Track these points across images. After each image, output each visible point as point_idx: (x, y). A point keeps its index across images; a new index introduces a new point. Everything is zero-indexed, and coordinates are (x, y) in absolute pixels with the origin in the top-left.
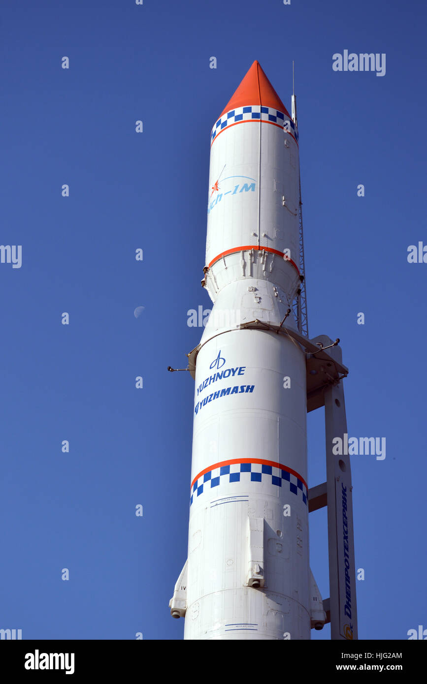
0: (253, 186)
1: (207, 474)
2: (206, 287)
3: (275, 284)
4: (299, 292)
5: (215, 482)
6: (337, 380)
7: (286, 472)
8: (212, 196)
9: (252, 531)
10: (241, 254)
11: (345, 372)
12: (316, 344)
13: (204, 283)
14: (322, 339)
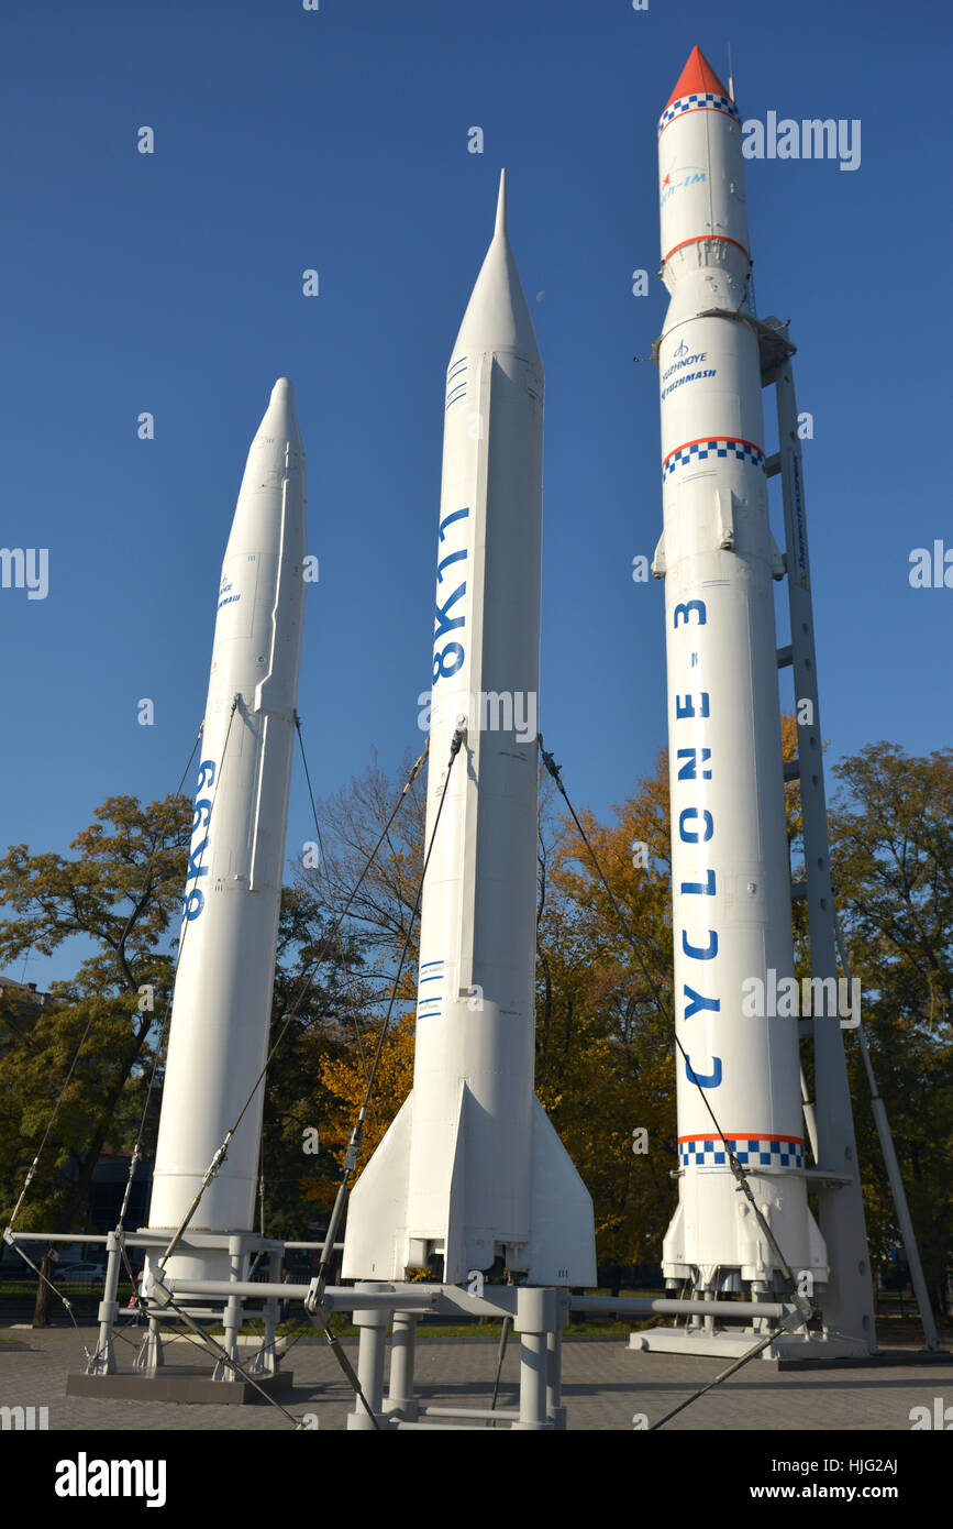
0: (703, 176)
1: (678, 454)
2: (664, 280)
3: (729, 271)
4: (748, 276)
5: (686, 460)
6: (787, 357)
7: (748, 447)
8: (664, 191)
9: (722, 502)
10: (696, 245)
11: (794, 350)
12: (764, 324)
13: (661, 275)
14: (772, 320)
